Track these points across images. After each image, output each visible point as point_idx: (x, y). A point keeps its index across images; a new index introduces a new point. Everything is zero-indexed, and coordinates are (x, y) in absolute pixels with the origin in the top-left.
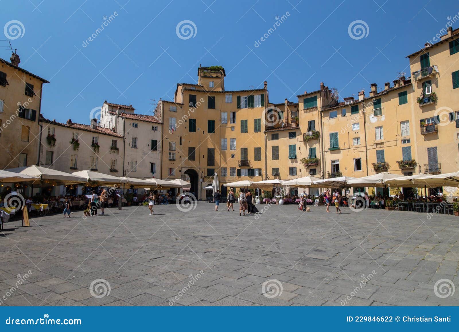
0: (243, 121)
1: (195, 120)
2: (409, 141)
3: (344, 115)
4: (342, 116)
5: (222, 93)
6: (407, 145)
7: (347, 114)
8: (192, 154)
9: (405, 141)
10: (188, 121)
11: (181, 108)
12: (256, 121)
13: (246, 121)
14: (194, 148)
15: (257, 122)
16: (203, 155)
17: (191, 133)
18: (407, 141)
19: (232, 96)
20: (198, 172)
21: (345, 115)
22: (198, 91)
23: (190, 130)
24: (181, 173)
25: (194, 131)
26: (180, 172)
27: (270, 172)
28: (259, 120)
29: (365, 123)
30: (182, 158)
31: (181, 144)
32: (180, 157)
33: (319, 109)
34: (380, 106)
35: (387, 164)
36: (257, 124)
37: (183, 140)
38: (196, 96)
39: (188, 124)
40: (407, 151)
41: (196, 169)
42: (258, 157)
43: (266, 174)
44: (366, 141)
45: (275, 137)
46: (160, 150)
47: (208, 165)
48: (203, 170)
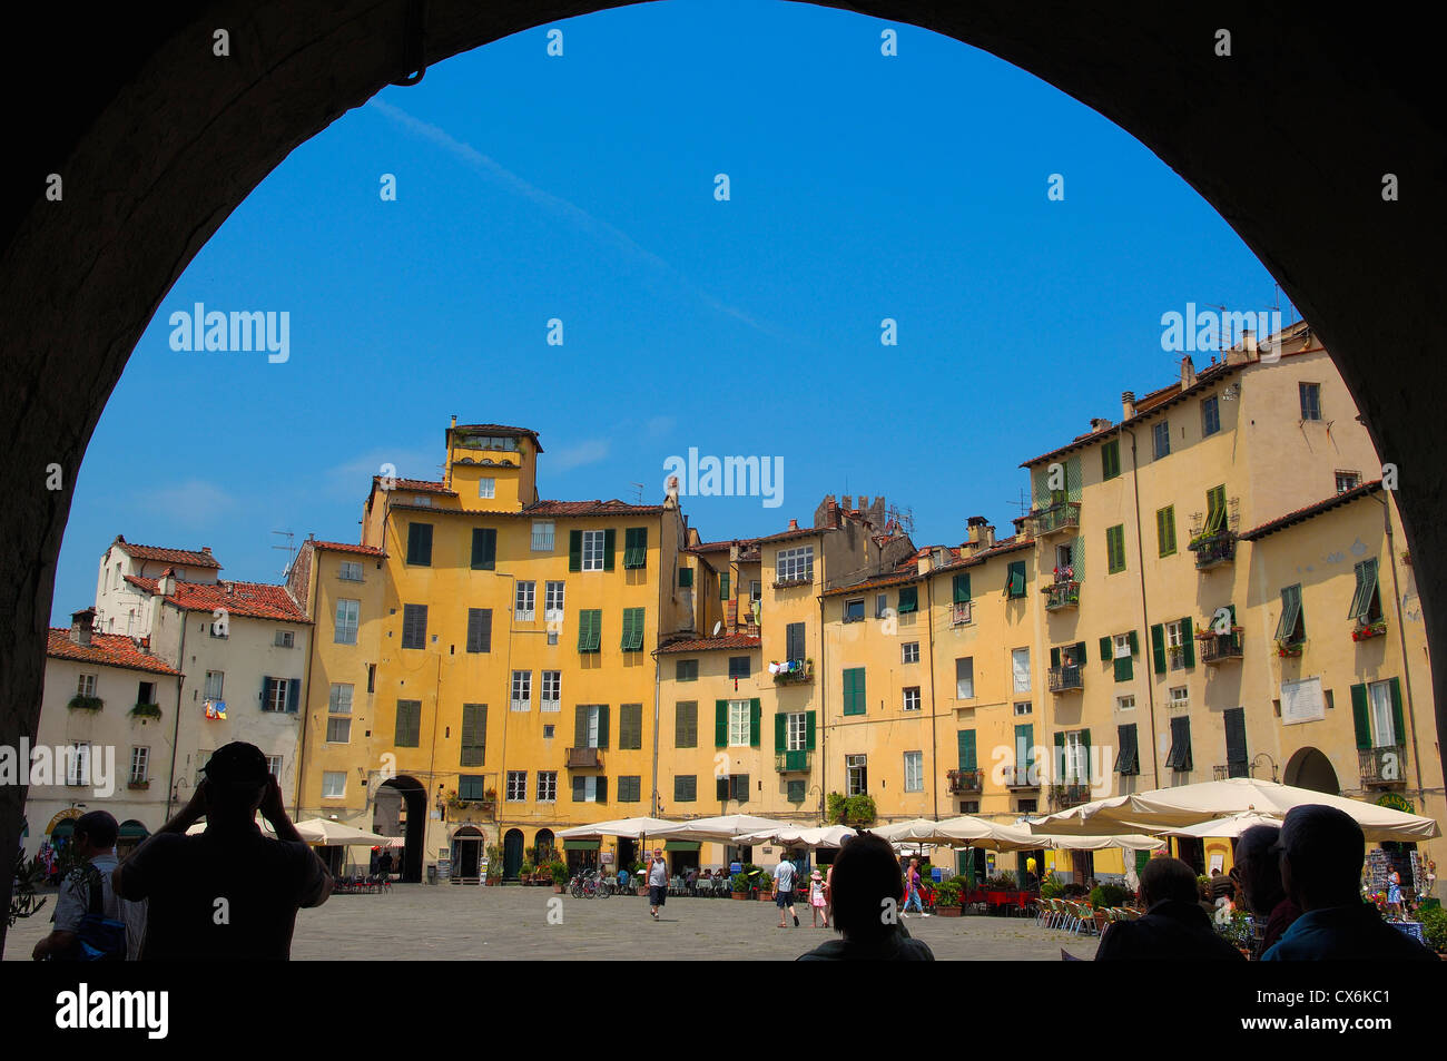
0: (588, 611)
1: (423, 610)
2: (1029, 709)
3: (881, 614)
4: (878, 617)
5: (520, 519)
6: (1025, 719)
7: (889, 614)
8: (408, 723)
9: (1023, 707)
10: (401, 613)
11: (379, 567)
12: (628, 612)
13: (597, 614)
14: (417, 705)
15: (634, 618)
16: (448, 729)
17: (410, 652)
18: (1024, 710)
19: (556, 526)
20: (426, 788)
21: (884, 615)
22: (439, 511)
23: (407, 642)
24: (367, 792)
25: (421, 644)
26: (365, 787)
27: (667, 789)
28: (640, 613)
29: (932, 644)
30: (375, 739)
31: (371, 690)
32: (368, 734)
33: (817, 590)
35: (982, 775)
36: (634, 625)
37: (378, 678)
38: (432, 526)
39: (400, 621)
41: (419, 778)
42: (631, 740)
43: (655, 795)
44: (933, 699)
45: (687, 671)
46: (299, 710)
47: (464, 763)
48: (445, 780)
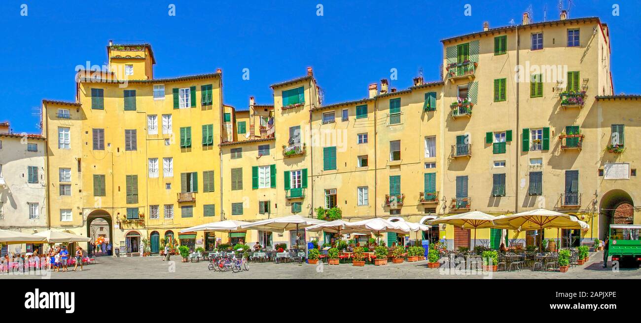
0: (184, 128)
1: (102, 131)
2: (434, 165)
3: (345, 119)
4: (343, 120)
5: (147, 84)
6: (431, 170)
7: (350, 118)
8: (99, 185)
9: (429, 165)
10: (91, 133)
11: (78, 111)
12: (204, 127)
13: (189, 129)
14: (103, 176)
15: (207, 129)
16: (119, 187)
17: (96, 152)
18: (431, 166)
19: (165, 87)
20: (111, 215)
21: (347, 120)
23: (95, 147)
24: (83, 218)
25: (102, 147)
26: (82, 215)
27: (228, 209)
28: (211, 127)
29: (376, 134)
30: (84, 193)
31: (79, 170)
32: (80, 191)
33: (307, 108)
34: (399, 111)
35: (403, 197)
36: (208, 133)
37: (83, 164)
38: (103, 90)
39: (90, 137)
40: (430, 179)
41: (107, 210)
42: (209, 187)
43: (222, 213)
44: (376, 161)
45: (236, 153)
46: (45, 182)
47: (129, 202)
48: (120, 211)
